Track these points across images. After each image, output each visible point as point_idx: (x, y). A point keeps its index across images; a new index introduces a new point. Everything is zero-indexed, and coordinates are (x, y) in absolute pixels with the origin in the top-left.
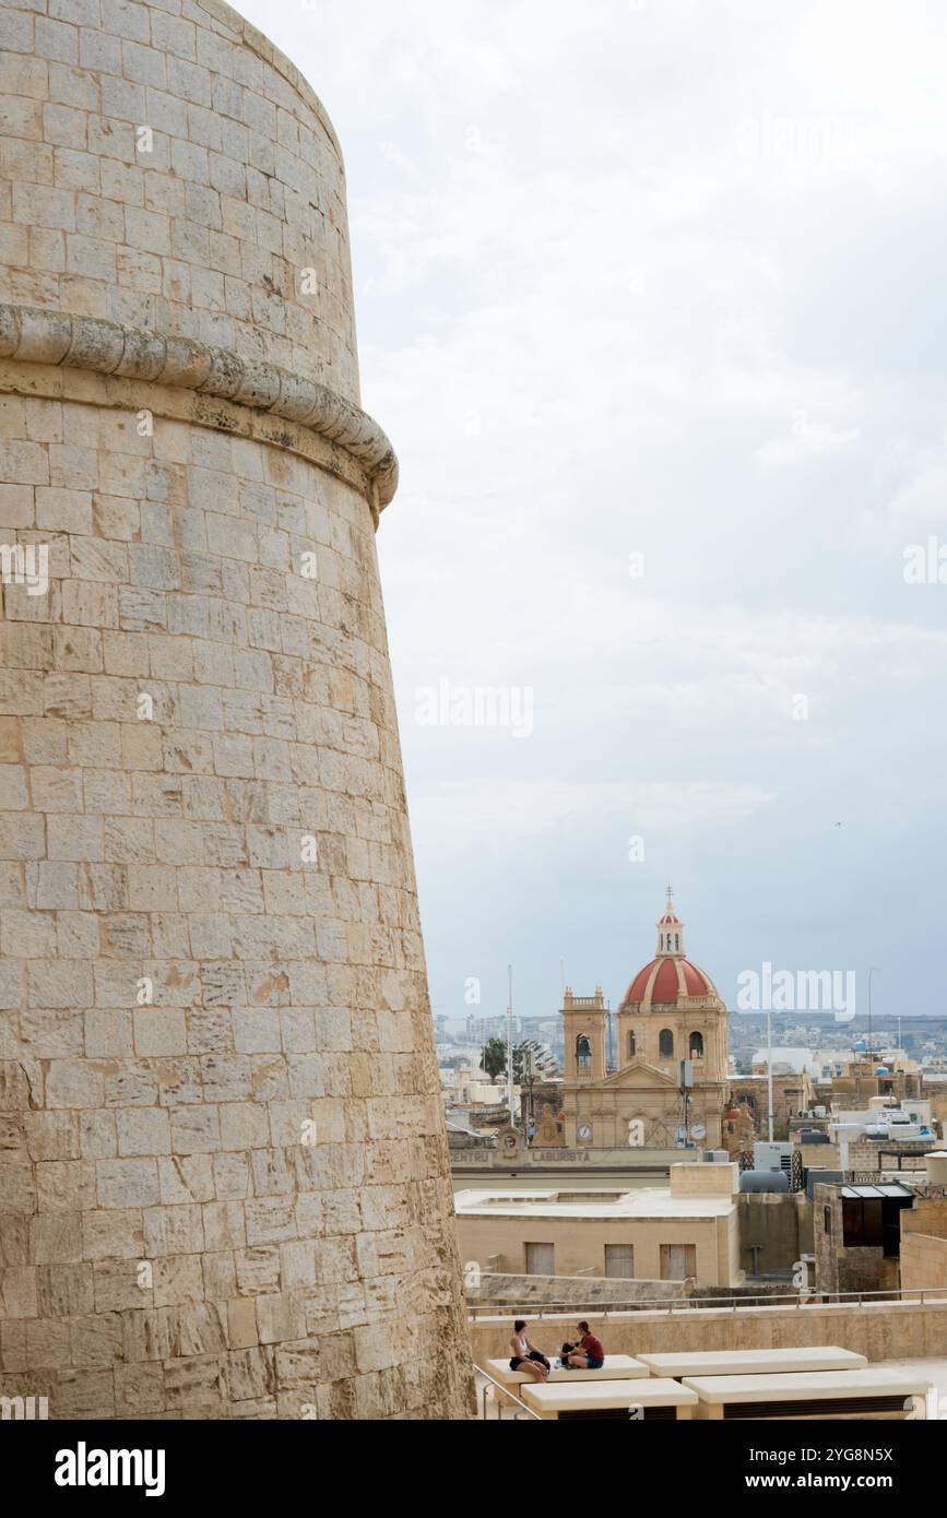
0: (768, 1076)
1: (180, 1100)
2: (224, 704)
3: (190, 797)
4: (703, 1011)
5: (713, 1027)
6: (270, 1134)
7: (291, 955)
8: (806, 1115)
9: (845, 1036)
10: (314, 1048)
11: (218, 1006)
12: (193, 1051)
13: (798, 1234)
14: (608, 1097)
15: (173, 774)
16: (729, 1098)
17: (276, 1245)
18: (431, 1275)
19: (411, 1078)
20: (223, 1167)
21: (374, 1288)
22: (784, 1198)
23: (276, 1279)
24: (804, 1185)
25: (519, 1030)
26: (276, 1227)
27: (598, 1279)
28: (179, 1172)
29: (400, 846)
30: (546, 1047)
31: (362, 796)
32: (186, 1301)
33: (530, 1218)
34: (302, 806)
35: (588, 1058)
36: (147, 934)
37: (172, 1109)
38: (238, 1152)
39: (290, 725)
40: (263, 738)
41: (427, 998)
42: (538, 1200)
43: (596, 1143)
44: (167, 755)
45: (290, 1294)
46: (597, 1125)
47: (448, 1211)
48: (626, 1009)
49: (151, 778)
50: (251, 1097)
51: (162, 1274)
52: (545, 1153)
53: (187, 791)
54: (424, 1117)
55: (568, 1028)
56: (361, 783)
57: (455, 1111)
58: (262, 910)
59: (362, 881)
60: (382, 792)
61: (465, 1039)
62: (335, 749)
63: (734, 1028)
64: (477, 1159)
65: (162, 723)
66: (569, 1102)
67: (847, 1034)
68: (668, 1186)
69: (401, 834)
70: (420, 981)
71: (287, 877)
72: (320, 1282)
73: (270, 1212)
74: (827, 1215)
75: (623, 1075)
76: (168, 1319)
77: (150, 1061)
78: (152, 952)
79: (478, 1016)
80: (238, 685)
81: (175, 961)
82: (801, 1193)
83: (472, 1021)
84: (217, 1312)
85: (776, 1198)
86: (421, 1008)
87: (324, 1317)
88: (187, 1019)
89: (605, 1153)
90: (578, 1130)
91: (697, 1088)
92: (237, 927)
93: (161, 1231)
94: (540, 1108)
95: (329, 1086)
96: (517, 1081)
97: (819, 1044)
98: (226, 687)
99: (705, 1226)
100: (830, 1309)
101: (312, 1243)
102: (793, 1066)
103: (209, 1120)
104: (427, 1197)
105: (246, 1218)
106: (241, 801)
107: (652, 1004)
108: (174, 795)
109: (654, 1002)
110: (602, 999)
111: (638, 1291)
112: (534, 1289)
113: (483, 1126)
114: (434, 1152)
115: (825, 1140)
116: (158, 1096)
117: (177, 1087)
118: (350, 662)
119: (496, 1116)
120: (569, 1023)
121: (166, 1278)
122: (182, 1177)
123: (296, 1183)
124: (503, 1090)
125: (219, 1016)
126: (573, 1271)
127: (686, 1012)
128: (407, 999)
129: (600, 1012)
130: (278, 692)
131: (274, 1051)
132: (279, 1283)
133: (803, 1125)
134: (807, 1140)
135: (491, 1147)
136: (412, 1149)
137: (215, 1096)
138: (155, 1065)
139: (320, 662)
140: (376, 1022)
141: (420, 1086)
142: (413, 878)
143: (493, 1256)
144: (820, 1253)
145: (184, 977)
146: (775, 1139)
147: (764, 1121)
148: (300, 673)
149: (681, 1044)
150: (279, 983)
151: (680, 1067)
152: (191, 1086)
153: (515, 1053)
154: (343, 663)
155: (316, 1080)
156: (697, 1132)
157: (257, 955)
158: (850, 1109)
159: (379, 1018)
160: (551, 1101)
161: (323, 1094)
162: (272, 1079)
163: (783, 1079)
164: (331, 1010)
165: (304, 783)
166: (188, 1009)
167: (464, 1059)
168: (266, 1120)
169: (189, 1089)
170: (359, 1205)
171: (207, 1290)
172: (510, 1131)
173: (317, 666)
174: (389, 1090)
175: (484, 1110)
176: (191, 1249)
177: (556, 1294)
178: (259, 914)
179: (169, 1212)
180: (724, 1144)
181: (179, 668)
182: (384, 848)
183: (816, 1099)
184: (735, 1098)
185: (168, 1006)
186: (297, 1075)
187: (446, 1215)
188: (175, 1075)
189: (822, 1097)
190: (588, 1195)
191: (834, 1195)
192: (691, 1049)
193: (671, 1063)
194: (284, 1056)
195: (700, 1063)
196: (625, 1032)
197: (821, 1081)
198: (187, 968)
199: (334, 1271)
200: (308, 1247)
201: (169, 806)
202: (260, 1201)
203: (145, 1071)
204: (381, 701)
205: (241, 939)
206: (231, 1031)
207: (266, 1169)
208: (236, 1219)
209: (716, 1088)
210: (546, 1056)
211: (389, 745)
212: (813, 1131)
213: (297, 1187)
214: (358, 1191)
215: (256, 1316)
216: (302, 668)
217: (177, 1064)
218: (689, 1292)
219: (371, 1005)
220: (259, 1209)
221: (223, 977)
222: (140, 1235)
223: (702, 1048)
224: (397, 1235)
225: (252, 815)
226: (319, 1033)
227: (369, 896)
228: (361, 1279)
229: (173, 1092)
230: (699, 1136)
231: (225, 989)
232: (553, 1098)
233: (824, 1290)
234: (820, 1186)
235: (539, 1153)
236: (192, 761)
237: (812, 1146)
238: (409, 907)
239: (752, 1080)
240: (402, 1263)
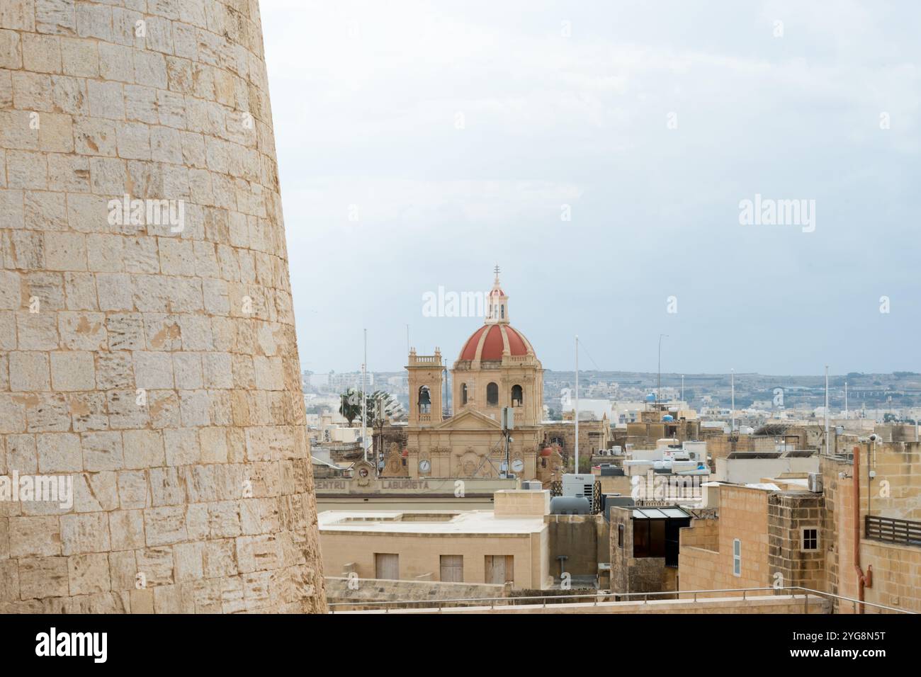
0: (576, 422)
1: (89, 427)
2: (125, 97)
3: (97, 175)
4: (522, 368)
5: (531, 381)
6: (165, 455)
7: (182, 309)
8: (605, 453)
9: (638, 390)
10: (201, 385)
11: (122, 350)
12: (100, 386)
13: (596, 547)
14: (444, 438)
15: (82, 156)
16: (543, 439)
17: (171, 546)
18: (298, 571)
19: (282, 412)
20: (126, 482)
21: (250, 581)
22: (586, 518)
23: (170, 573)
24: (603, 509)
25: (372, 383)
26: (170, 531)
27: (434, 583)
28: (89, 486)
29: (273, 219)
30: (394, 397)
31: (242, 178)
32: (96, 591)
33: (379, 534)
34: (191, 185)
35: (428, 406)
36: (61, 290)
37: (82, 434)
38: (138, 470)
39: (181, 116)
40: (159, 127)
41: (296, 346)
42: (386, 519)
43: (434, 475)
44: (77, 139)
45: (182, 586)
46: (435, 461)
47: (312, 520)
48: (460, 366)
49: (65, 159)
50: (149, 425)
51: (76, 568)
52: (392, 482)
53: (94, 171)
54: (293, 444)
55: (412, 381)
56: (241, 166)
57: (319, 448)
58: (158, 272)
59: (242, 248)
60: (259, 174)
61: (327, 390)
62: (219, 137)
63: (547, 383)
64: (336, 487)
65: (72, 112)
66: (412, 442)
67: (641, 389)
68: (493, 508)
69: (275, 210)
70: (290, 332)
71: (178, 243)
72: (206, 576)
73: (165, 519)
74: (621, 532)
75: (456, 420)
76: (81, 605)
77: (64, 395)
78: (65, 304)
79: (337, 372)
80: (137, 82)
81: (85, 312)
82: (600, 515)
83: (333, 376)
84: (121, 599)
85: (580, 519)
86: (291, 355)
87: (210, 604)
88: (95, 360)
89: (442, 483)
90: (419, 464)
91: (517, 431)
92: (137, 285)
93: (74, 534)
94: (389, 446)
95: (214, 417)
96: (369, 425)
97: (617, 396)
98: (127, 83)
99: (522, 541)
100: (621, 606)
101: (199, 544)
102: (596, 414)
103: (114, 444)
104: (294, 509)
105: (145, 524)
106: (140, 179)
107: (482, 362)
108: (83, 173)
109: (483, 360)
110: (441, 357)
111: (466, 593)
112: (382, 590)
113: (341, 461)
114: (301, 472)
115: (621, 473)
116: (72, 424)
117: (88, 416)
118: (232, 64)
119: (352, 452)
120: (413, 377)
121: (79, 571)
122: (92, 490)
123: (187, 495)
124: (358, 431)
125: (122, 359)
126: (414, 576)
127: (510, 369)
128: (279, 346)
129: (439, 368)
130: (171, 88)
131: (168, 388)
132: (173, 576)
133: (602, 461)
134: (606, 473)
135: (348, 477)
136: (282, 469)
137: (119, 423)
138: (69, 397)
139: (207, 63)
140: (253, 365)
141: (289, 418)
142: (285, 247)
143: (348, 565)
144: (614, 562)
145: (92, 325)
146: (579, 472)
147: (571, 458)
148: (190, 72)
149: (504, 395)
150: (173, 331)
151: (504, 414)
152: (99, 416)
153: (368, 402)
154: (227, 65)
155: (203, 412)
156: (517, 466)
157: (154, 308)
158: (641, 449)
159: (256, 362)
160: (398, 441)
161: (208, 423)
162: (167, 410)
163: (588, 424)
164: (216, 355)
165: (193, 166)
166: (96, 352)
167: (326, 407)
168: (162, 444)
169: (97, 418)
170: (238, 514)
171: (113, 582)
172: (365, 464)
173: (204, 67)
174: (264, 421)
175: (342, 448)
176: (100, 548)
177: (400, 595)
178: (155, 274)
179: (81, 519)
180: (538, 476)
181: (87, 66)
182: (260, 221)
183: (613, 440)
184: (548, 439)
185: (79, 349)
186: (188, 408)
187: (310, 523)
188: (86, 406)
189: (619, 439)
190: (427, 515)
191: (626, 516)
192: (513, 399)
193: (496, 410)
194: (177, 392)
195: (520, 411)
196: (459, 384)
197: (619, 426)
198: (95, 318)
199: (218, 567)
200: (196, 548)
201: (79, 183)
202: (157, 510)
203: (61, 403)
204: (259, 98)
205: (141, 295)
206: (133, 370)
207: (162, 485)
208: (137, 524)
209: (532, 430)
210: (393, 404)
211: (265, 135)
212: (611, 466)
213: (187, 499)
214: (238, 502)
215: (154, 602)
216: (192, 68)
217: (87, 397)
218: (508, 593)
219: (248, 351)
220: (156, 517)
221: (126, 326)
222: (57, 537)
223: (521, 399)
224: (270, 539)
225: (149, 192)
226: (206, 373)
227: (247, 260)
228: (240, 574)
229: (84, 420)
230: (518, 469)
231: (127, 336)
232: (399, 438)
233: (617, 592)
234: (615, 509)
235: (388, 482)
236: (98, 144)
237: (610, 478)
238: (281, 270)
239: (562, 425)
240: (274, 562)
